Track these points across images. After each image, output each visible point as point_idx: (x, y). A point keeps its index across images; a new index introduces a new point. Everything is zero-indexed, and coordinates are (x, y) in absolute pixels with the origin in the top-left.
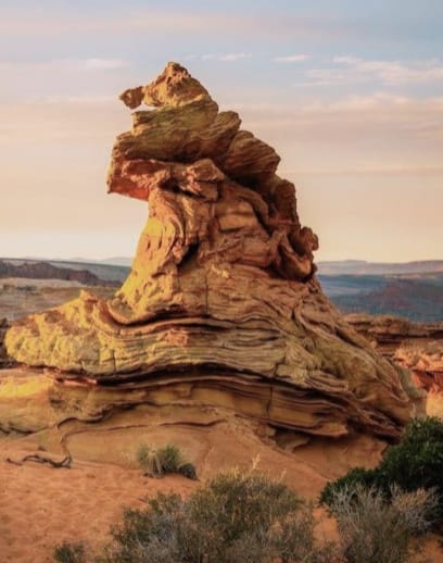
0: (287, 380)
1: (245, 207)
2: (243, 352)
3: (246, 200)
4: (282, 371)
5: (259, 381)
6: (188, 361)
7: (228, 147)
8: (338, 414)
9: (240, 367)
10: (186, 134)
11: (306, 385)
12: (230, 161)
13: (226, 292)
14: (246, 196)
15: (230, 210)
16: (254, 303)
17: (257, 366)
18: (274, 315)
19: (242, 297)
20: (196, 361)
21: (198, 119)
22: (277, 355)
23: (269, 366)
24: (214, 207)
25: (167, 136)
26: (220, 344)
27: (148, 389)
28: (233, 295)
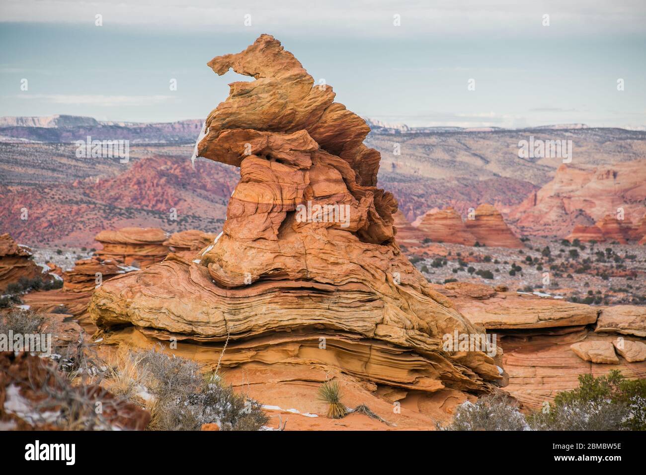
0: (388, 339)
1: (335, 174)
2: (346, 314)
3: (335, 167)
4: (381, 331)
5: (361, 340)
6: (298, 321)
7: (321, 118)
8: (432, 370)
9: (346, 329)
10: (284, 106)
11: (407, 344)
12: (322, 130)
13: (324, 256)
14: (335, 164)
15: (322, 177)
16: (351, 267)
17: (357, 326)
18: (370, 278)
19: (340, 261)
20: (307, 322)
22: (377, 315)
23: (370, 325)
24: (308, 174)
25: (265, 108)
26: (326, 306)
27: (257, 349)
28: (332, 260)
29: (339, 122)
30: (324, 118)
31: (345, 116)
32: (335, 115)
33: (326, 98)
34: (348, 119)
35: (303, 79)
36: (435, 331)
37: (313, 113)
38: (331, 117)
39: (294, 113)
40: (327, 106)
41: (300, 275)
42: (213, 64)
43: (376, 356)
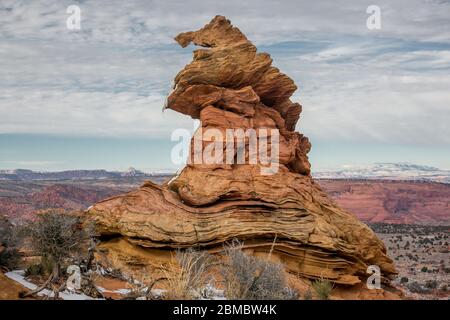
0: (319, 245)
1: (270, 122)
2: (288, 226)
3: (270, 117)
4: (314, 239)
5: (299, 246)
6: (254, 232)
7: (260, 78)
9: (289, 237)
10: (235, 67)
11: (335, 249)
12: (261, 88)
13: (268, 182)
14: (270, 114)
15: (261, 123)
16: (288, 190)
17: (297, 235)
18: (301, 199)
19: (280, 186)
20: (261, 232)
21: (243, 57)
22: (310, 227)
23: (305, 234)
24: (252, 120)
25: (222, 68)
26: (273, 219)
28: (274, 185)
29: (274, 81)
30: (263, 79)
31: (280, 76)
32: (272, 76)
33: (266, 62)
34: (281, 79)
35: (248, 48)
36: (350, 239)
37: (255, 74)
38: (269, 77)
39: (242, 73)
40: (266, 68)
41: (250, 197)
42: (178, 38)
43: (309, 258)
